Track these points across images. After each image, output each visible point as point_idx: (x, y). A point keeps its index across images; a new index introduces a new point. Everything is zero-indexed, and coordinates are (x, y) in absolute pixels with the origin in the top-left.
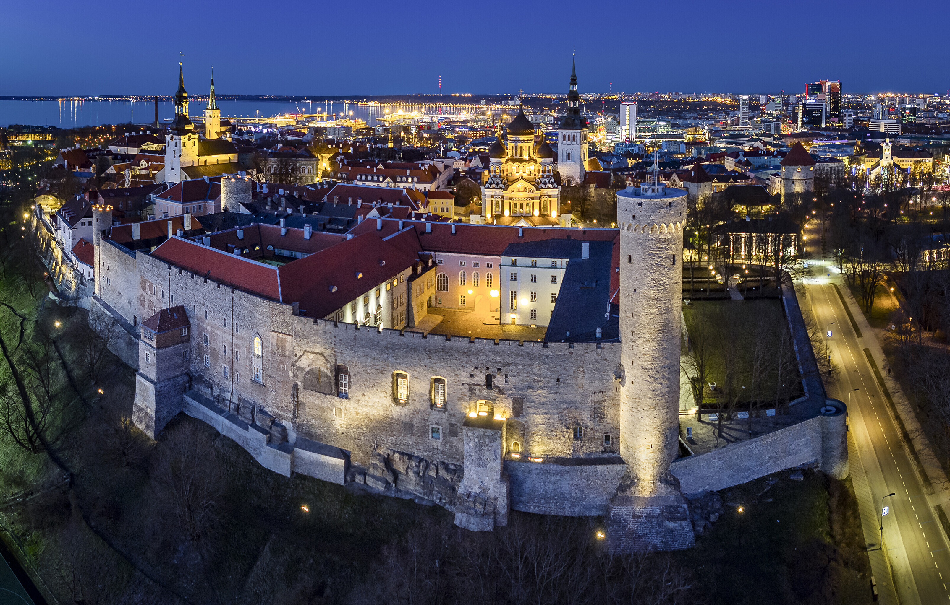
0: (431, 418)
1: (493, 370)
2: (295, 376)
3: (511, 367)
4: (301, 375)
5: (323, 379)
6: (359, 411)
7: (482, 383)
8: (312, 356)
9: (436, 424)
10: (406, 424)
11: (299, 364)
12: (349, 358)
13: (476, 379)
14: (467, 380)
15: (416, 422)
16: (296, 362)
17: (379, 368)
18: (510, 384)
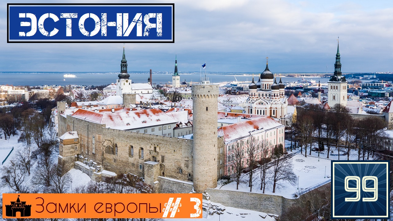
0: (139, 161)
1: (156, 146)
2: (103, 149)
3: (161, 145)
4: (104, 148)
5: (111, 149)
6: (120, 160)
7: (153, 150)
8: (107, 141)
9: (141, 164)
10: (132, 164)
11: (104, 144)
12: (117, 141)
13: (151, 148)
14: (149, 149)
15: (135, 163)
16: (103, 144)
17: (125, 144)
18: (161, 151)
